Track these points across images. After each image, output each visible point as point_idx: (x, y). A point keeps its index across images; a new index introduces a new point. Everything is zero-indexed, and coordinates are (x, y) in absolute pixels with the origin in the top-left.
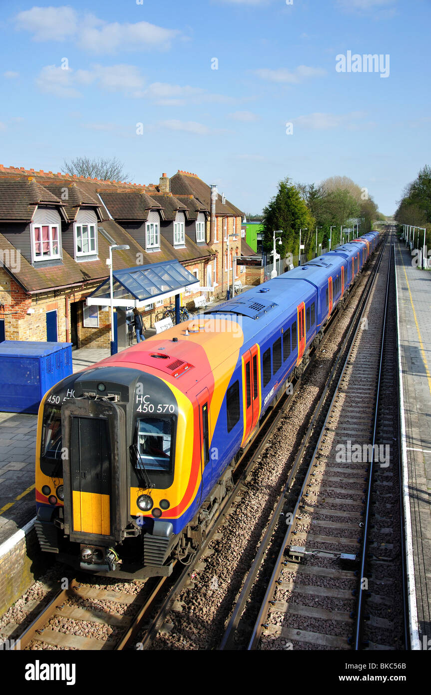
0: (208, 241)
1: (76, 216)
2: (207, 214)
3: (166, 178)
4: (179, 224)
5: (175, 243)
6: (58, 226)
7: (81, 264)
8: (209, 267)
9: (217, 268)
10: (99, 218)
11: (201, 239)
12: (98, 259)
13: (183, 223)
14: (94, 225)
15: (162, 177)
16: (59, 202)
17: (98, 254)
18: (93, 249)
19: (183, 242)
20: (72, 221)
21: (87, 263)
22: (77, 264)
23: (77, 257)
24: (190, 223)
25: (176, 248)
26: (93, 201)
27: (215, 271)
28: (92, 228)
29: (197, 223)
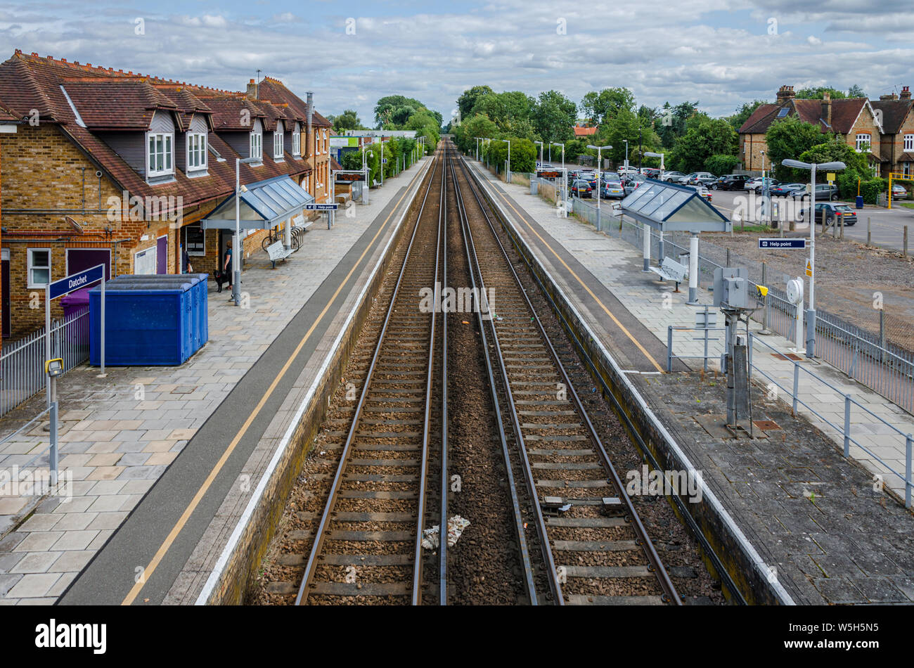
0: (303, 154)
1: (190, 125)
2: (303, 125)
3: (254, 85)
4: (279, 133)
5: (276, 156)
6: (172, 135)
7: (193, 180)
8: (304, 183)
9: (310, 184)
10: (209, 127)
11: (296, 153)
12: (207, 174)
13: (282, 134)
14: (205, 135)
15: (249, 82)
16: (175, 108)
17: (207, 168)
18: (203, 163)
19: (281, 156)
20: (187, 129)
21: (199, 179)
22: (190, 180)
23: (189, 172)
24: (288, 134)
25: (277, 162)
26: (206, 107)
27: (308, 187)
28: (203, 137)
29: (294, 134)
